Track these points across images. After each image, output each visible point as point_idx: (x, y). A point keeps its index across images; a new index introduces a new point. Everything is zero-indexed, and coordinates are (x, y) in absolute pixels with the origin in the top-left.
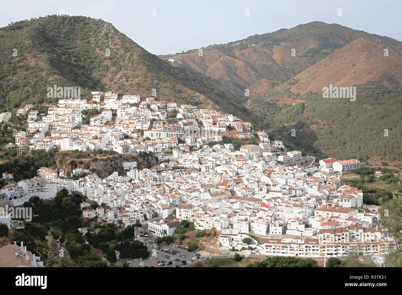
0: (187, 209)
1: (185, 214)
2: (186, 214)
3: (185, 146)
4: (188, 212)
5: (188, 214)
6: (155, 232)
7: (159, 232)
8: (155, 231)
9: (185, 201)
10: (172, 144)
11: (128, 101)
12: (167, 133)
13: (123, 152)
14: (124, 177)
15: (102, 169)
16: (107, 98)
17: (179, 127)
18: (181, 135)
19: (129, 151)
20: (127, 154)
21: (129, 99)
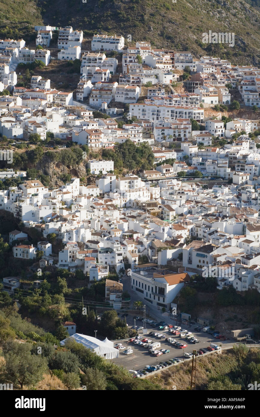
0: (203, 252)
1: (200, 261)
2: (202, 261)
3: (203, 136)
4: (204, 256)
5: (204, 262)
6: (142, 292)
7: (150, 292)
8: (144, 289)
9: (199, 236)
10: (179, 131)
11: (102, 46)
12: (173, 109)
13: (89, 141)
14: (90, 188)
15: (51, 171)
16: (63, 39)
17: (195, 98)
18: (198, 115)
19: (100, 140)
20: (97, 146)
21: (104, 42)
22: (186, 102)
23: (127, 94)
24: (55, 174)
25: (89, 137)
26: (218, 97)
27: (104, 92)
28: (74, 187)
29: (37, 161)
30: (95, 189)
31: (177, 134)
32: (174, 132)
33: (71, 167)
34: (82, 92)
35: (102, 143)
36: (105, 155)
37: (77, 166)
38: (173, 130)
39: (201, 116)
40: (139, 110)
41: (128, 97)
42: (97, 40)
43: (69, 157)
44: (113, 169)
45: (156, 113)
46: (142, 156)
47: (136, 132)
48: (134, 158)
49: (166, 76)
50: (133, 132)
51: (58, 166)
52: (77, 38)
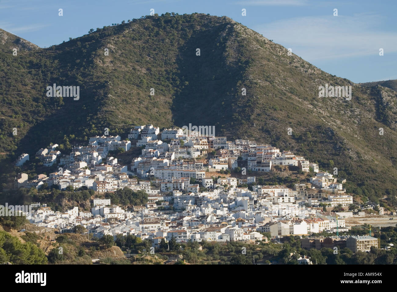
10: (177, 184)
11: (167, 136)
12: (182, 172)
13: (97, 188)
14: (85, 212)
15: (63, 204)
16: (144, 134)
17: (200, 164)
18: (200, 175)
19: (106, 187)
20: (104, 191)
21: (169, 133)
22: (194, 167)
23: (159, 164)
24: (66, 206)
25: (97, 185)
26: (228, 165)
27: (146, 164)
28: (74, 212)
29: (55, 198)
30: (88, 213)
31: (175, 186)
32: (174, 185)
33: (80, 202)
34: (134, 165)
35: (107, 189)
36: (107, 196)
37: (84, 201)
38: (172, 184)
39: (203, 176)
40: (160, 173)
41: (159, 166)
42: (165, 132)
43: (76, 195)
44: (110, 204)
45: (171, 175)
46: (136, 198)
47: (146, 185)
48: (129, 198)
49: (194, 152)
50: (144, 185)
51: (69, 201)
52: (153, 132)
